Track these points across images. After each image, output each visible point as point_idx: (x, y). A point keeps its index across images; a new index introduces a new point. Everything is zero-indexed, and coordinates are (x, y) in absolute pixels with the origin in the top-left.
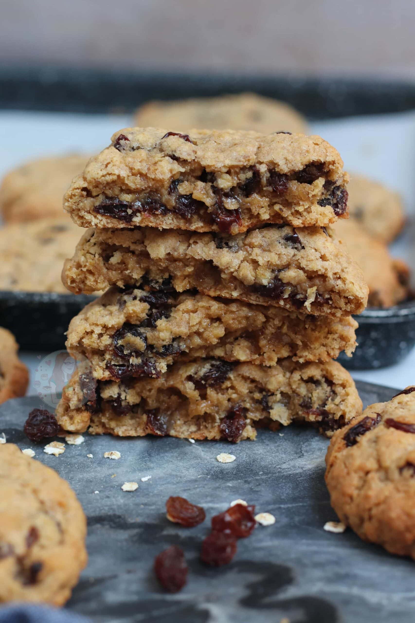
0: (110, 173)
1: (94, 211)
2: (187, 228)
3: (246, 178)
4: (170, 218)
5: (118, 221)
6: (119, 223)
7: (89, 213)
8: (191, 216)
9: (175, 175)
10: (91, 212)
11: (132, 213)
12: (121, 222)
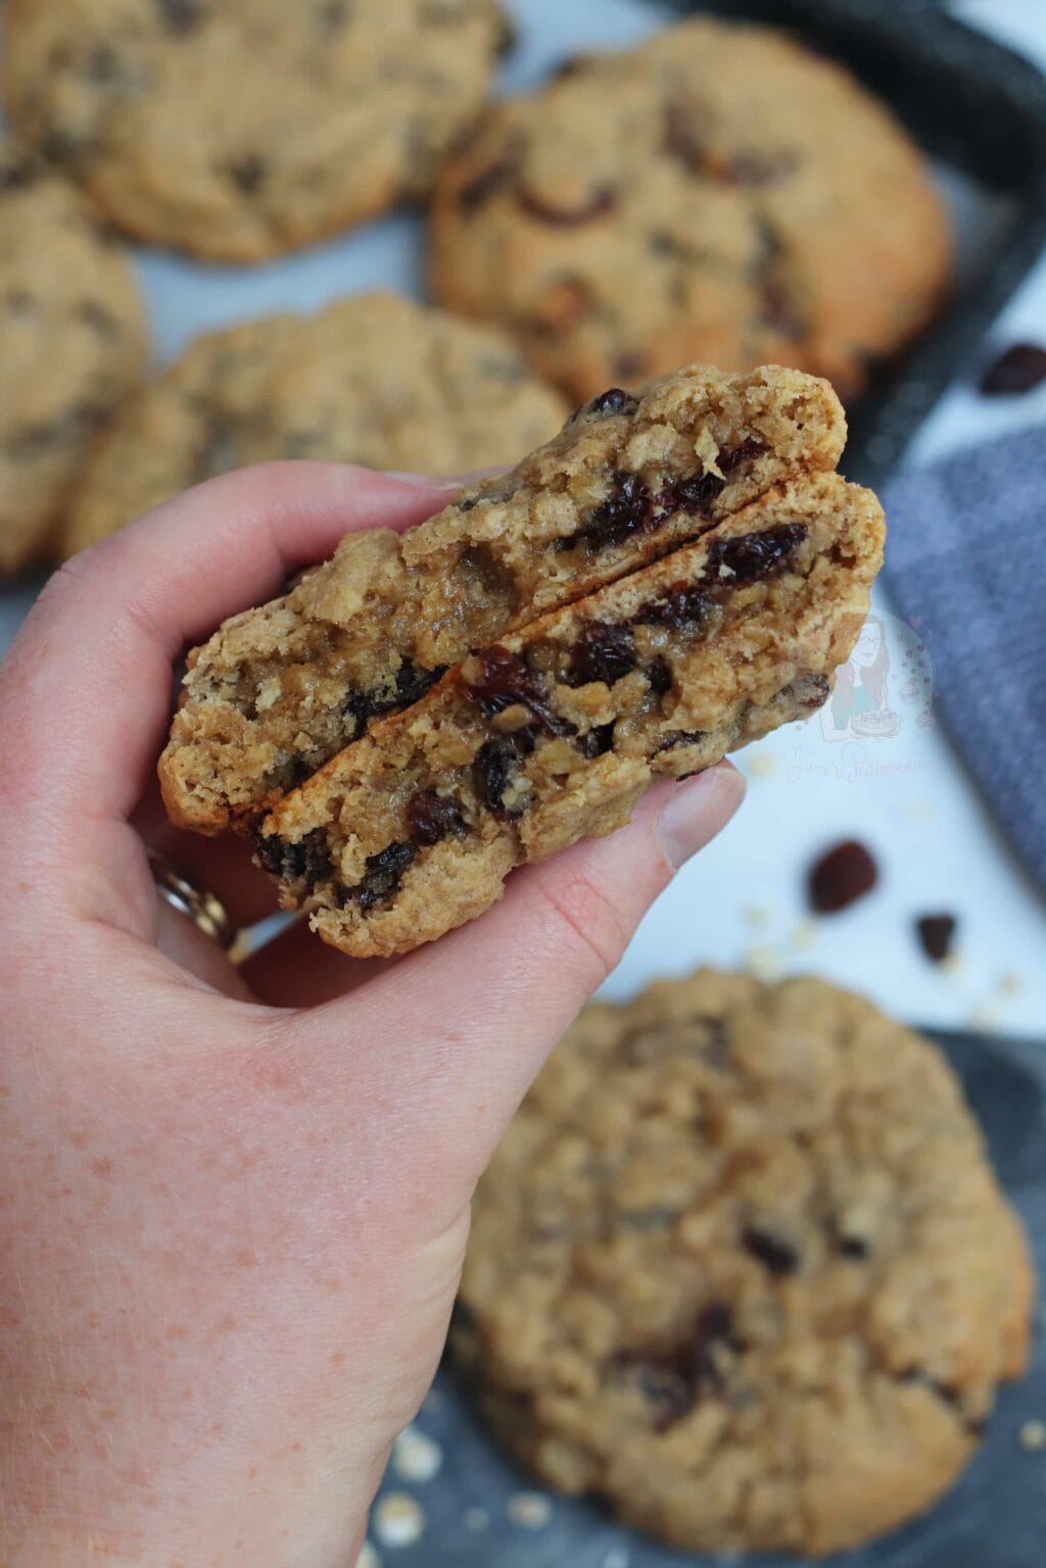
0: (819, 631)
1: (803, 526)
2: (578, 607)
3: (511, 786)
4: (627, 606)
5: (739, 532)
6: (734, 530)
7: (810, 515)
8: (585, 639)
9: (676, 705)
10: (808, 520)
11: (717, 570)
12: (730, 535)
